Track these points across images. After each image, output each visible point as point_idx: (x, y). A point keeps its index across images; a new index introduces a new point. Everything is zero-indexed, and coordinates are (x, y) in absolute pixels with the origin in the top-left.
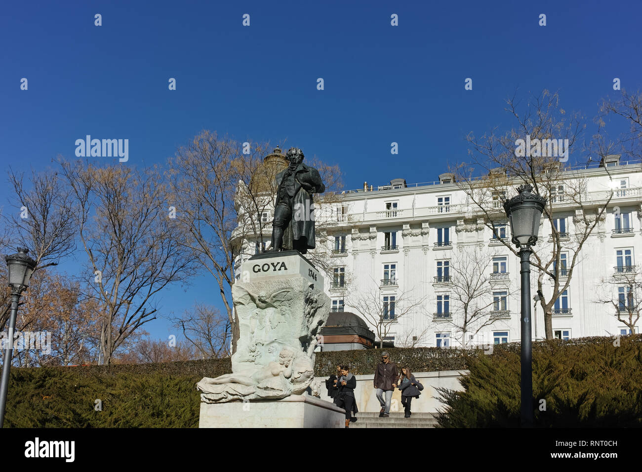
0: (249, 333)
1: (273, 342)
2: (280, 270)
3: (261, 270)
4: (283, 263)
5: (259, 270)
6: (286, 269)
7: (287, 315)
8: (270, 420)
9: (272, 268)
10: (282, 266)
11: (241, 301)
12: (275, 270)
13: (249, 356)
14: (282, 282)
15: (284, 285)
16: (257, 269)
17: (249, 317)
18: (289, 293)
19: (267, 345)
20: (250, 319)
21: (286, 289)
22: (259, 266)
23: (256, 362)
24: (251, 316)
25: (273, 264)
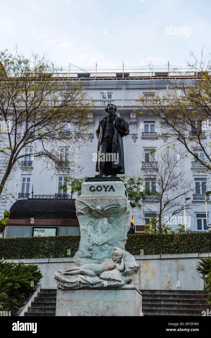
0: (87, 236)
1: (105, 243)
2: (109, 191)
3: (96, 190)
4: (112, 186)
5: (94, 190)
6: (114, 191)
7: (114, 224)
8: (111, 303)
9: (104, 189)
10: (111, 188)
11: (82, 212)
12: (106, 191)
13: (88, 254)
14: (113, 200)
15: (114, 202)
16: (92, 189)
17: (86, 224)
18: (117, 209)
19: (101, 245)
20: (87, 225)
21: (115, 205)
22: (94, 187)
23: (93, 258)
24: (87, 223)
25: (104, 186)
